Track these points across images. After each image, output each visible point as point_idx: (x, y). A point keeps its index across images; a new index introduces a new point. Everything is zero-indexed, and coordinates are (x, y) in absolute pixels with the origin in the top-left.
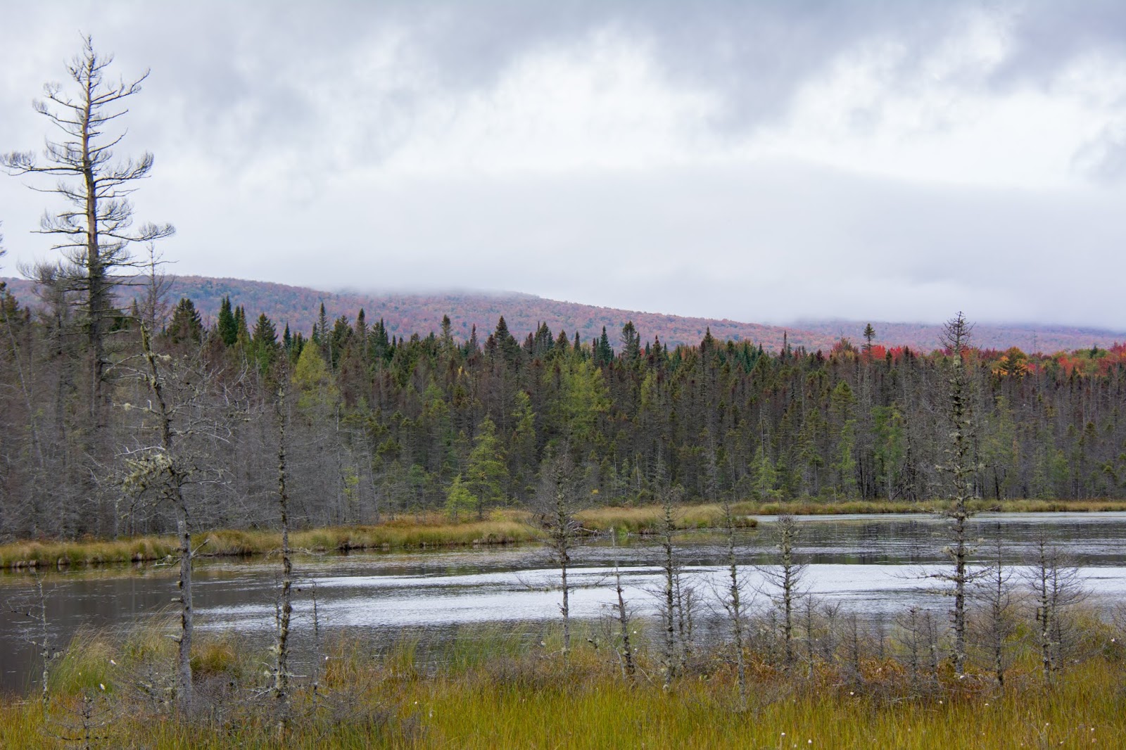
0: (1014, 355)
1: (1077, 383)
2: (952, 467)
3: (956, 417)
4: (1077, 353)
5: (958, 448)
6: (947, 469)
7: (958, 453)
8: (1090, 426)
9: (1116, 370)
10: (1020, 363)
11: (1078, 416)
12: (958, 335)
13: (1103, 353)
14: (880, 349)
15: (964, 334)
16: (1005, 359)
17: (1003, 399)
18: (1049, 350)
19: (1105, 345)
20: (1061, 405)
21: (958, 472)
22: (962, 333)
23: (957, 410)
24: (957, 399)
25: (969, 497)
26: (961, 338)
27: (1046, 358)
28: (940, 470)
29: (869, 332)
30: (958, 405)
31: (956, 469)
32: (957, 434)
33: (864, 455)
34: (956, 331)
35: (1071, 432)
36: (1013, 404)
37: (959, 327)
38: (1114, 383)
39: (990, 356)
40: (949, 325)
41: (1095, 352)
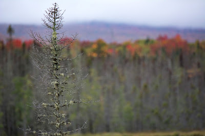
0: (100, 44)
1: (138, 60)
2: (53, 104)
3: (55, 72)
4: (138, 42)
5: (57, 91)
6: (50, 105)
7: (57, 95)
8: (146, 87)
9: (161, 53)
10: (105, 49)
11: (138, 80)
12: (55, 19)
13: (153, 42)
14: (18, 42)
15: (58, 18)
16: (95, 47)
17: (94, 71)
18: (121, 40)
19: (154, 37)
20: (128, 74)
21: (56, 107)
22: (57, 17)
23: (55, 67)
24: (55, 60)
25: (64, 122)
26: (56, 20)
27: (119, 45)
28: (45, 106)
29: (10, 30)
30: (56, 64)
31: (55, 105)
32: (56, 82)
33: (8, 109)
34: (53, 16)
35: (135, 90)
36: (100, 73)
37: (55, 13)
38: (159, 60)
39: (86, 44)
40: (48, 12)
41: (147, 41)
